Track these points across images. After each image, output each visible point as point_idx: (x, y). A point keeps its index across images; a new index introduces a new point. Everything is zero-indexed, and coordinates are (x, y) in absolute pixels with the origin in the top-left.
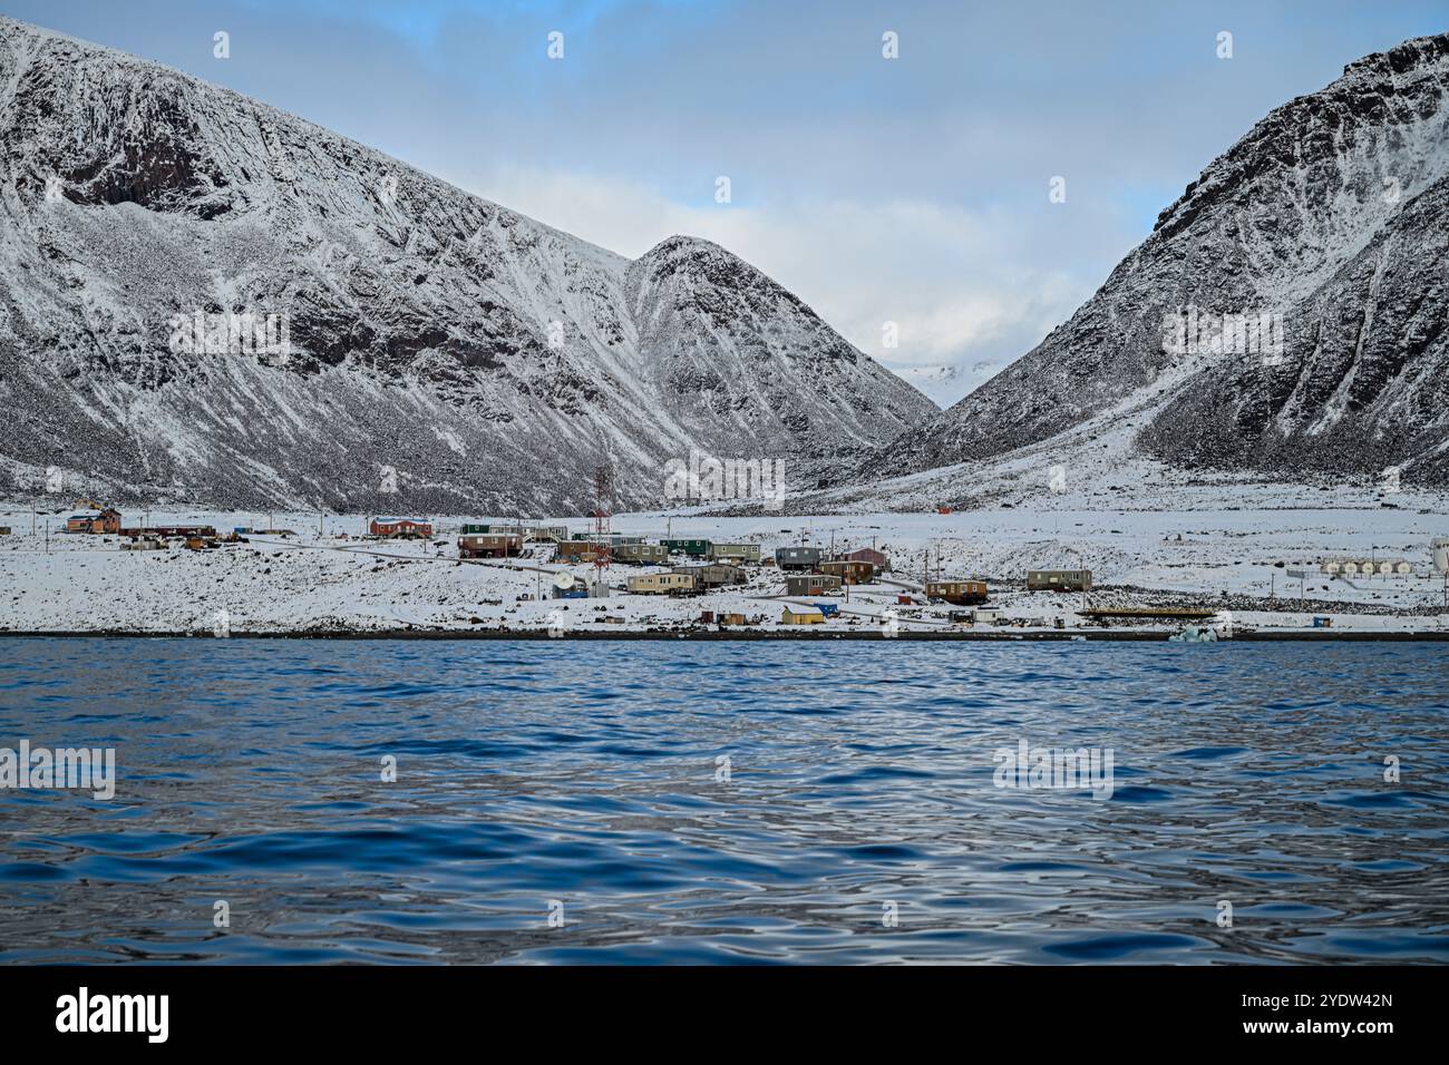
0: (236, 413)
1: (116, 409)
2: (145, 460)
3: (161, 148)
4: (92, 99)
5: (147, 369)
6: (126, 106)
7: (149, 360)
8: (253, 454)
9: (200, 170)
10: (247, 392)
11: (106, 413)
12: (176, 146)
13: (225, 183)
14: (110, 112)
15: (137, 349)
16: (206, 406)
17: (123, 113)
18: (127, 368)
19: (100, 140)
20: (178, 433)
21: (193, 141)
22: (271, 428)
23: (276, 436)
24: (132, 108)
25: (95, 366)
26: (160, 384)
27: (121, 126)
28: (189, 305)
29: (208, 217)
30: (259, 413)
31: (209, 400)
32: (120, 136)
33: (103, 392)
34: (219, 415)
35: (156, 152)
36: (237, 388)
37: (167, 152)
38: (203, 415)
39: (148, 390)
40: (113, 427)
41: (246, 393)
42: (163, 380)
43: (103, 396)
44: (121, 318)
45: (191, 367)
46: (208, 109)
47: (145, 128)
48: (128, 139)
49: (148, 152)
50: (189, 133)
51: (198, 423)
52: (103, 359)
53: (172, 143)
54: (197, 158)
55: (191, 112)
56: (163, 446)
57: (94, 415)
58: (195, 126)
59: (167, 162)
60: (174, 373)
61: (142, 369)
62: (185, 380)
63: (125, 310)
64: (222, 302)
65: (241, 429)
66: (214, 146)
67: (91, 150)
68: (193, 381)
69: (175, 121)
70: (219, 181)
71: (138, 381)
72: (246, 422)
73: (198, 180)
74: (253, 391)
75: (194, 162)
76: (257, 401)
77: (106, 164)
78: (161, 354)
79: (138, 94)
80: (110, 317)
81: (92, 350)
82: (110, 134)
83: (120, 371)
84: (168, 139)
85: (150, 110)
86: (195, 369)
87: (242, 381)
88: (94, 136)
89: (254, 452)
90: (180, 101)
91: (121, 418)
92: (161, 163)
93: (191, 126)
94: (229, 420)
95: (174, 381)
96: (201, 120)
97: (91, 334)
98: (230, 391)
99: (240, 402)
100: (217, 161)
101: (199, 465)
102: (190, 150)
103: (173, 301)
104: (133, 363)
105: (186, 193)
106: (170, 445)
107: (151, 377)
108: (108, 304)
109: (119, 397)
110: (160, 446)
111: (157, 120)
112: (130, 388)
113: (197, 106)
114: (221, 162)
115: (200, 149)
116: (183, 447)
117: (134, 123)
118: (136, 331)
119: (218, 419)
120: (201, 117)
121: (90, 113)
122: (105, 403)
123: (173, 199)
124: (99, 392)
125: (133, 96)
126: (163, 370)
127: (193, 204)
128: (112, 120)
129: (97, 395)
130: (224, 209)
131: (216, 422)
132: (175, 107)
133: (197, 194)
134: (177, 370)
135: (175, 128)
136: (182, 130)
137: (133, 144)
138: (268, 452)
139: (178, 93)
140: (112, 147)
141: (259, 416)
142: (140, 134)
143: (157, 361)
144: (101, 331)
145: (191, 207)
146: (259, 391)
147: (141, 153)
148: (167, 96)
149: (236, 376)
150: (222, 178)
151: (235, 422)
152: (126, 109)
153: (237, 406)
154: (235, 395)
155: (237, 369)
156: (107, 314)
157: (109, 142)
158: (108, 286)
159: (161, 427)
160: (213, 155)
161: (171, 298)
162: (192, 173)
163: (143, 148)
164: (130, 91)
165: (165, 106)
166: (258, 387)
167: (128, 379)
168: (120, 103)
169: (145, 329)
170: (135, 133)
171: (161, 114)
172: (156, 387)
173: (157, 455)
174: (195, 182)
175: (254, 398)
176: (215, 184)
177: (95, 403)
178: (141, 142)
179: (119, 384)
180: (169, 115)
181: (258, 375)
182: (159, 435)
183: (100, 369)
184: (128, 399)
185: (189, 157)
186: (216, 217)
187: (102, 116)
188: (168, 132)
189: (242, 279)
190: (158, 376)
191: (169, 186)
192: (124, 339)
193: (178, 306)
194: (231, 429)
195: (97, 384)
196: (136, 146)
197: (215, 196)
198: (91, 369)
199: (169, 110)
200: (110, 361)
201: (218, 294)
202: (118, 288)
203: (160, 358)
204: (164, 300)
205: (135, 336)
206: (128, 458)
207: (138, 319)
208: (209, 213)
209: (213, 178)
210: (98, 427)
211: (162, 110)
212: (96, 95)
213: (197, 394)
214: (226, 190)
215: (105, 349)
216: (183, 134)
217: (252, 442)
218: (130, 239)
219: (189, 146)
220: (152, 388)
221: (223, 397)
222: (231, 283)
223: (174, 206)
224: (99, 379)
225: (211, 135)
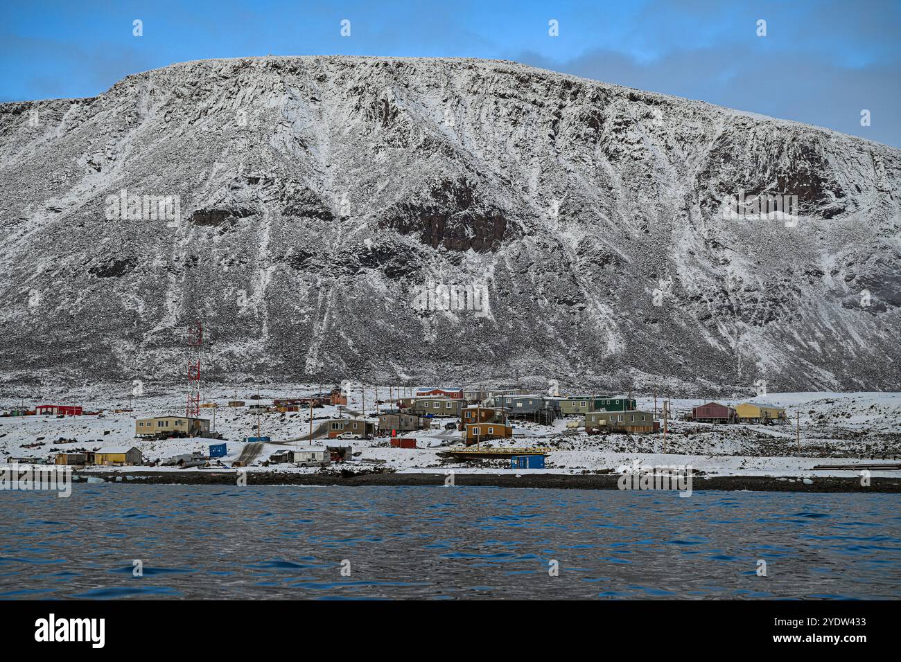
0: (817, 339)
1: (730, 338)
2: (739, 370)
3: (802, 177)
4: (758, 150)
5: (759, 313)
6: (780, 153)
7: (762, 307)
8: (822, 365)
9: (827, 188)
10: (829, 326)
11: (723, 341)
12: (811, 175)
13: (843, 195)
14: (769, 157)
15: (756, 301)
16: (796, 335)
17: (778, 157)
18: (746, 313)
19: (761, 175)
20: (767, 352)
21: (824, 171)
22: (840, 348)
23: (842, 353)
24: (784, 154)
25: (723, 312)
26: (767, 322)
27: (776, 165)
28: (799, 272)
29: (829, 217)
30: (834, 338)
31: (800, 332)
32: (775, 171)
33: (724, 328)
34: (804, 340)
35: (798, 179)
36: (821, 323)
37: (806, 179)
38: (792, 341)
39: (758, 326)
40: (724, 349)
41: (827, 326)
42: (770, 319)
43: (723, 332)
44: (748, 280)
45: (792, 310)
46: (837, 150)
47: (791, 165)
48: (780, 173)
49: (793, 179)
50: (821, 166)
51: (788, 346)
52: (730, 308)
53: (809, 173)
54: (826, 181)
55: (824, 153)
56: (754, 360)
57: (712, 342)
58: (826, 161)
59: (805, 185)
60: (778, 315)
61: (756, 313)
62: (785, 319)
63: (752, 277)
64: (824, 269)
65: (818, 349)
66: (839, 173)
67: (755, 181)
68: (791, 319)
69: (812, 159)
70: (839, 194)
71: (751, 321)
72: (822, 344)
73: (825, 194)
74: (832, 324)
75: (823, 183)
76: (834, 331)
77: (764, 189)
78: (772, 303)
79: (788, 145)
80: (741, 282)
81: (724, 302)
82: (768, 171)
83: (740, 315)
84: (806, 170)
85: (795, 154)
86: (794, 312)
87: (826, 318)
88: (757, 173)
89: (824, 364)
90: (817, 147)
91: (733, 345)
92: (801, 186)
93: (823, 161)
94: (811, 343)
95: (777, 320)
96: (831, 158)
97: (726, 293)
98: (816, 325)
99: (822, 332)
100: (839, 182)
101: (775, 372)
102: (821, 176)
103: (788, 270)
104: (750, 309)
105: (816, 203)
106: (759, 360)
107: (761, 318)
108: (741, 273)
109: (735, 331)
110: (752, 361)
111: (800, 160)
112: (745, 325)
113: (829, 149)
114: (841, 181)
115: (828, 175)
116: (768, 361)
117: (785, 163)
118: (757, 290)
119: (803, 343)
120: (831, 155)
121: (756, 159)
122: (724, 335)
123: (807, 207)
124: (721, 328)
125: (785, 147)
126: (771, 313)
127: (819, 210)
128: (770, 162)
129: (720, 329)
130: (839, 211)
131: (801, 346)
132: (813, 151)
133: (824, 203)
134: (781, 313)
135: (812, 163)
136: (817, 165)
137: (783, 176)
138: (833, 363)
139: (815, 141)
140: (769, 178)
141: (834, 340)
142: (787, 169)
143: (768, 307)
144: (734, 290)
145: (818, 211)
146: (837, 325)
147: (787, 181)
148: (807, 144)
149: (823, 315)
150: (841, 192)
151: (815, 345)
152: (780, 154)
153: (819, 334)
154: (819, 327)
155: (826, 311)
156: (739, 280)
157: (767, 175)
158: (745, 262)
159: (757, 349)
160: (837, 178)
161: (787, 267)
162: (821, 190)
163: (789, 177)
164: (784, 143)
165: (806, 150)
166: (837, 322)
167: (745, 320)
168: (776, 151)
169: (763, 288)
170: (785, 168)
171: (803, 156)
172: (763, 324)
173: (748, 366)
174: (824, 195)
175: (832, 328)
176: (836, 197)
177: (716, 334)
178: (788, 174)
179: (738, 322)
180: (808, 156)
181: (840, 314)
182: (754, 354)
183: (727, 314)
184: (741, 331)
185: (819, 181)
186: (834, 217)
187: (763, 159)
188: (807, 166)
189: (840, 254)
190: (766, 316)
191: (805, 200)
192: (747, 294)
193: (792, 273)
194: (811, 349)
195: (721, 323)
196: (785, 176)
197: (835, 203)
198: (720, 314)
199: (809, 154)
200: (735, 309)
201: (823, 264)
202: (752, 263)
203: (770, 306)
204: (782, 269)
205: (756, 292)
206: (727, 369)
207: (760, 282)
208: (829, 215)
209: (835, 193)
210: (713, 350)
211: (803, 153)
212: (761, 147)
213: (791, 327)
214: (843, 199)
215: (733, 301)
216: (817, 167)
217: (824, 357)
218: (770, 233)
219: (821, 174)
220: (760, 325)
221: (810, 329)
222: (833, 257)
223: (807, 212)
224: (724, 320)
225: (837, 166)
